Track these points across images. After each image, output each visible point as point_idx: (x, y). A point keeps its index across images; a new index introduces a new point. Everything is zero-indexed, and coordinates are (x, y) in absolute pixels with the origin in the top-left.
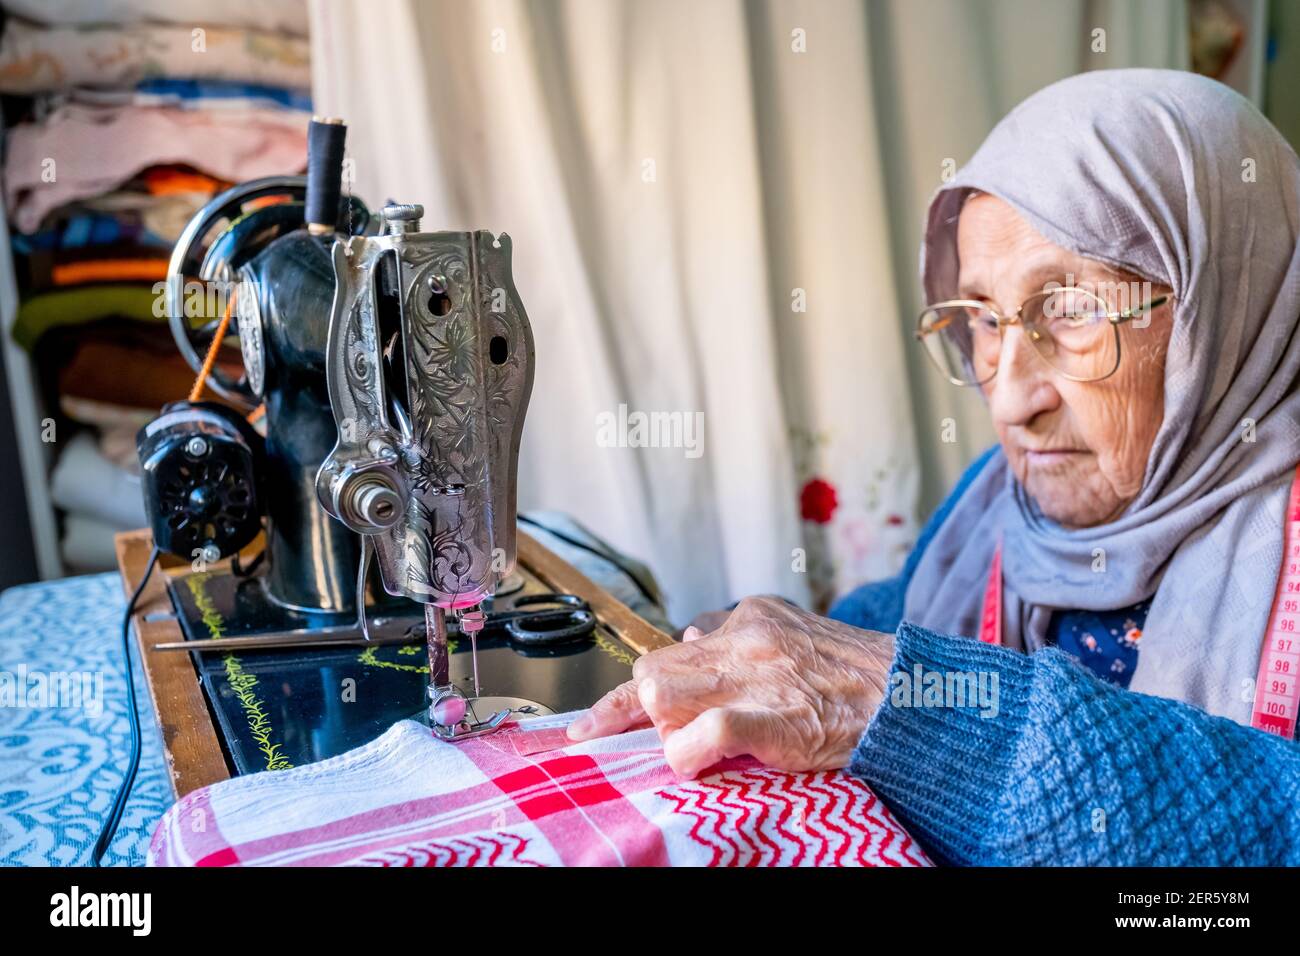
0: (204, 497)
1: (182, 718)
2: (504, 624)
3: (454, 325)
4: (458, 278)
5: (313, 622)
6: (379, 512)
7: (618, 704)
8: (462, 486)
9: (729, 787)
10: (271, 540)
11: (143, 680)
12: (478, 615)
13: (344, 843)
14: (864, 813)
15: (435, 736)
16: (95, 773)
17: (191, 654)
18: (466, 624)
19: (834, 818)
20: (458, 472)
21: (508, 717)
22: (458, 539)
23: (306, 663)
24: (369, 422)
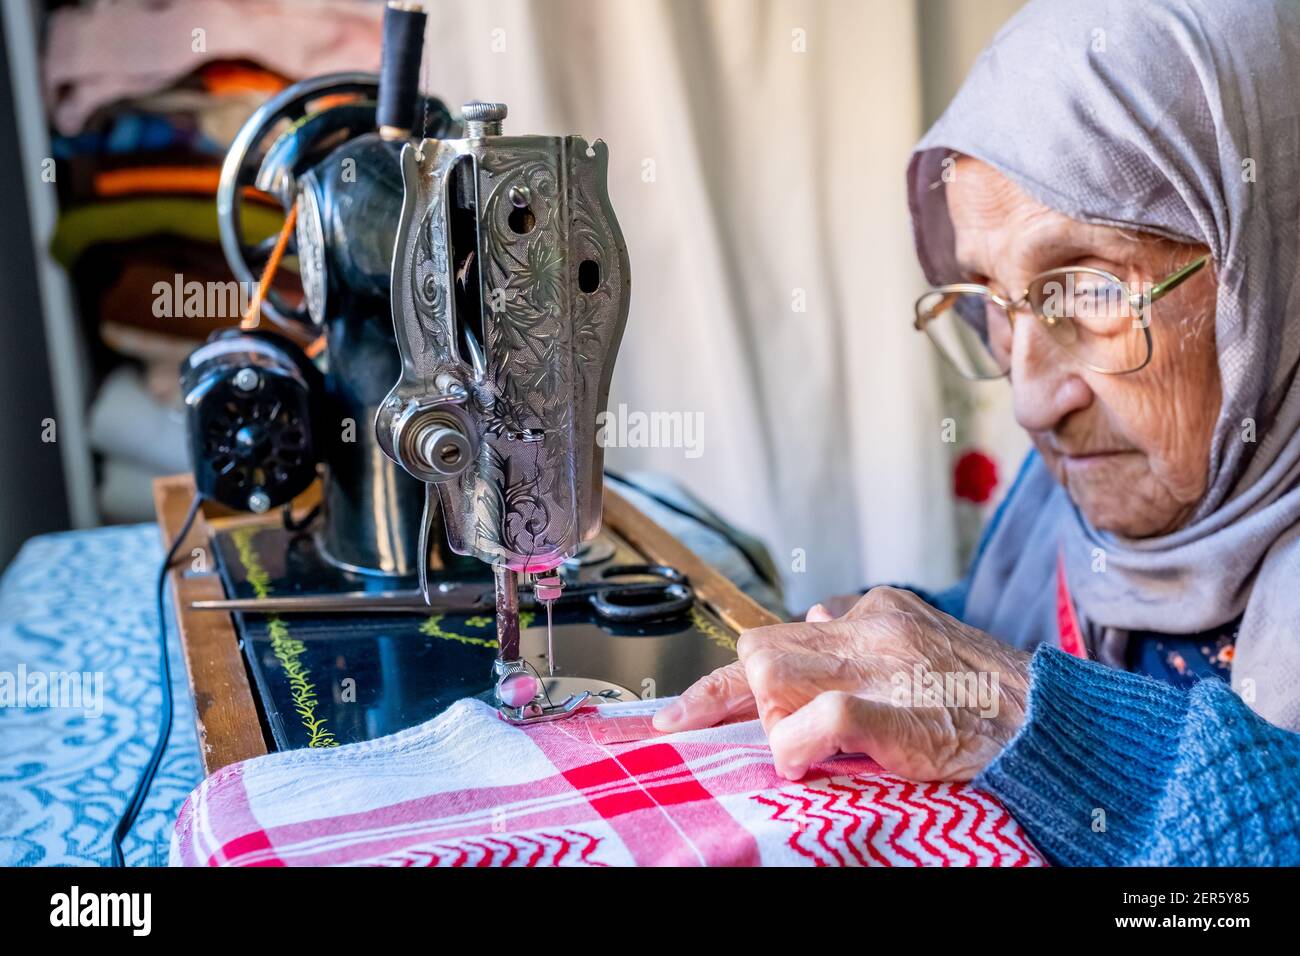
0: (255, 437)
1: (219, 685)
2: (588, 596)
3: (537, 246)
4: (544, 190)
5: (372, 584)
6: (445, 456)
7: (713, 690)
8: (542, 431)
9: (837, 793)
10: (328, 490)
11: (177, 644)
12: (555, 581)
13: (390, 833)
14: (995, 831)
15: (501, 718)
16: (121, 747)
17: (232, 615)
18: (541, 590)
19: (958, 835)
20: (537, 415)
21: (585, 701)
22: (534, 492)
23: (362, 630)
24: (438, 355)
